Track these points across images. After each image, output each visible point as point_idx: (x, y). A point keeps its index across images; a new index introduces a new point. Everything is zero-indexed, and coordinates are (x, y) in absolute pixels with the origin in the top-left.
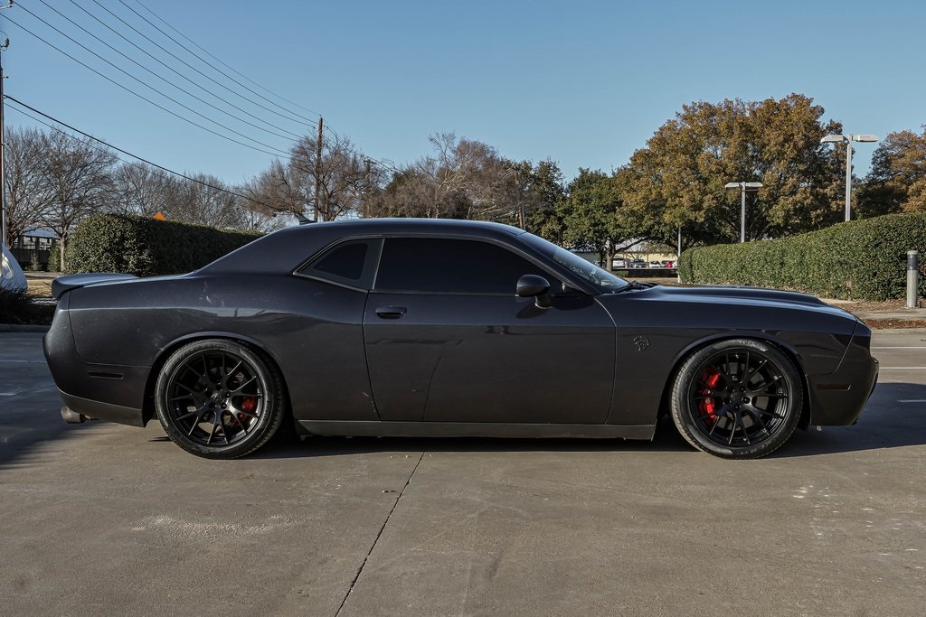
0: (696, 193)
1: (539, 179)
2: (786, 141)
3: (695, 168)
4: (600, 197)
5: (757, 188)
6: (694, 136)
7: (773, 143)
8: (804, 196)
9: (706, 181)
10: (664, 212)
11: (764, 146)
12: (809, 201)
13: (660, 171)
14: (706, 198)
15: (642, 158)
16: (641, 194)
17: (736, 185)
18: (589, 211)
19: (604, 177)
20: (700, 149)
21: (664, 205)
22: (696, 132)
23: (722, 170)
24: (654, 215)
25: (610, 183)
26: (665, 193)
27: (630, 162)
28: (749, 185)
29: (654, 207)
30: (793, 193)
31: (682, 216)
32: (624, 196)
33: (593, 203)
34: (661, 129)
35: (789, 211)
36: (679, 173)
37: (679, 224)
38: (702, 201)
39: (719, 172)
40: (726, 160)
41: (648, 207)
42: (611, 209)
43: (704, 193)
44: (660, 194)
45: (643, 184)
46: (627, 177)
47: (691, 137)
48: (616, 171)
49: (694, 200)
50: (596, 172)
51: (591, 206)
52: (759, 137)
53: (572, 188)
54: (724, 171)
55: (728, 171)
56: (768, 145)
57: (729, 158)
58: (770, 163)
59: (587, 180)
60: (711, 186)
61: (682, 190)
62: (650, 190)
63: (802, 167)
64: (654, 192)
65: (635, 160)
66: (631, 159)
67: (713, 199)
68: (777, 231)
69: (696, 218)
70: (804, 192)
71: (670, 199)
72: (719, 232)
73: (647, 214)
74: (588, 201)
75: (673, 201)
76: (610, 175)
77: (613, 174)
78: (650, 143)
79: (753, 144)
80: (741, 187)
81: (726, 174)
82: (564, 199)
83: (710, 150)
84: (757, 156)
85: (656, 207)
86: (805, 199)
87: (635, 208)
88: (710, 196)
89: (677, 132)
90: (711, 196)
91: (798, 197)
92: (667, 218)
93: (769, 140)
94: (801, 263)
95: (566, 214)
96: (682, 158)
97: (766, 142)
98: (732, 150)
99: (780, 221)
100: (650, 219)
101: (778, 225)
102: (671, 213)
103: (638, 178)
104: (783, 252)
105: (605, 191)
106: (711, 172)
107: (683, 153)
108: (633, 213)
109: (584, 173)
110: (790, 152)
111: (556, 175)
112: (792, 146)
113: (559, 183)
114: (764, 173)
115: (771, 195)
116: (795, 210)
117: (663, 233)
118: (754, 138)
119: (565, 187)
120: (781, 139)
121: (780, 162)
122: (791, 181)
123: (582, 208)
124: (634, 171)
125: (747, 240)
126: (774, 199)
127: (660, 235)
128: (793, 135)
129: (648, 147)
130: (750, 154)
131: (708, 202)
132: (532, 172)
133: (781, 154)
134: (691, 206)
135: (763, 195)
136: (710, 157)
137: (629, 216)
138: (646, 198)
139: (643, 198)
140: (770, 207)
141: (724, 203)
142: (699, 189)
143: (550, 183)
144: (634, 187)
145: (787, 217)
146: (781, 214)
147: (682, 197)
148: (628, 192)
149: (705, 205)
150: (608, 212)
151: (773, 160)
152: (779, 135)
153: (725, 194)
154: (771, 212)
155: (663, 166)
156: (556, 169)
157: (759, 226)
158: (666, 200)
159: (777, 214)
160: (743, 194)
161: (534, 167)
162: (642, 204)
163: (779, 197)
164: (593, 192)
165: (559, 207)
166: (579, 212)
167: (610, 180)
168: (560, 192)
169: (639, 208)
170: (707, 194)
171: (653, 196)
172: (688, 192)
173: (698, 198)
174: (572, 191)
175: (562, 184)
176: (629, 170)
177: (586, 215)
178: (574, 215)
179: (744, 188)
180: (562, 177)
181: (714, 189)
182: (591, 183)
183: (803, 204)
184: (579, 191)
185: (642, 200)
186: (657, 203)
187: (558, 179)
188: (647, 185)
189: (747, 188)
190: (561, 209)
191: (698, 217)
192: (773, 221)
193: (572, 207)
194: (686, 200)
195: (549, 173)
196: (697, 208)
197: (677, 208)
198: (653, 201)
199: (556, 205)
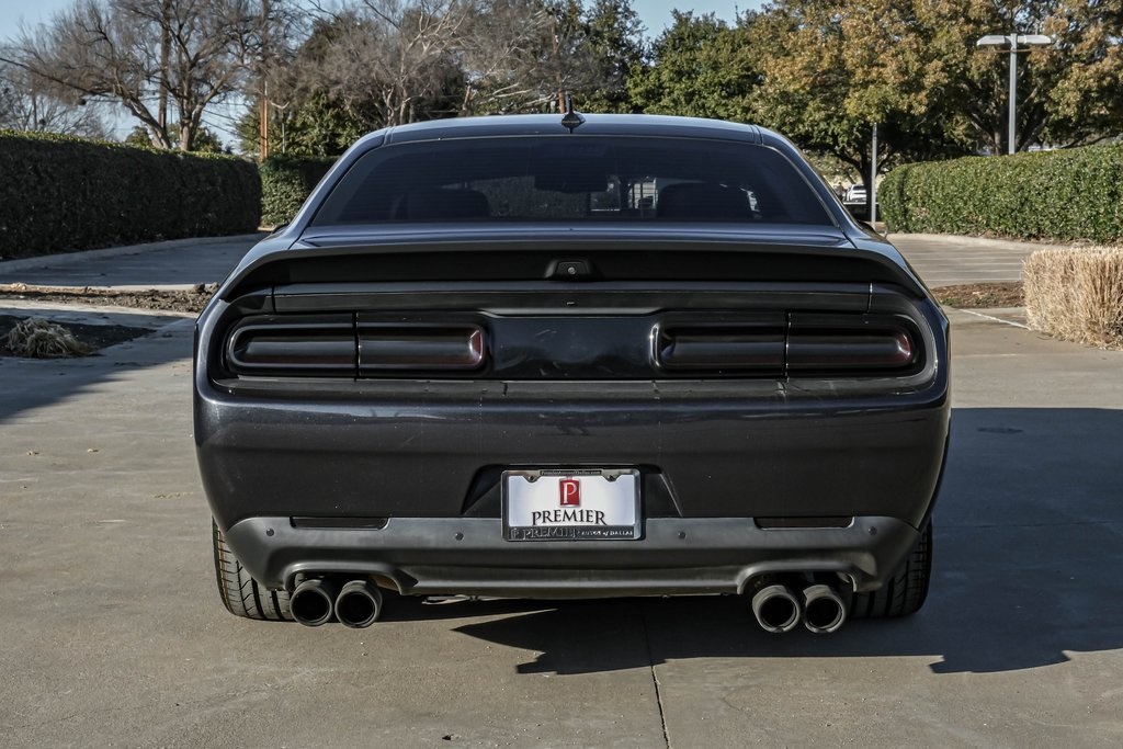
0: (911, 57)
1: (598, 34)
3: (907, 8)
4: (715, 67)
9: (927, 35)
10: (845, 95)
13: (838, 16)
14: (930, 67)
16: (802, 60)
17: (999, 39)
18: (693, 93)
19: (722, 27)
21: (846, 84)
23: (960, 11)
24: (827, 101)
25: (738, 40)
26: (849, 60)
29: (825, 86)
30: (1097, 57)
31: (883, 103)
32: (768, 64)
33: (701, 78)
35: (1089, 91)
36: (876, 19)
37: (875, 118)
38: (921, 73)
39: (954, 16)
41: (813, 86)
42: (735, 90)
43: (925, 58)
44: (839, 62)
45: (806, 41)
46: (772, 27)
48: (744, 17)
49: (905, 72)
50: (706, 18)
51: (698, 84)
53: (660, 50)
54: (963, 14)
55: (973, 14)
59: (688, 35)
60: (939, 43)
61: (884, 51)
62: (819, 52)
64: (827, 56)
67: (943, 70)
68: (1065, 131)
69: (910, 107)
70: (1118, 54)
71: (859, 70)
72: (943, 133)
73: (814, 98)
74: (691, 74)
75: (865, 73)
76: (732, 25)
77: (739, 22)
80: (1007, 46)
81: (968, 21)
82: (645, 71)
85: (831, 85)
87: (791, 88)
88: (938, 64)
90: (940, 64)
91: (1107, 64)
92: (851, 106)
95: (648, 99)
99: (1071, 111)
100: (818, 109)
101: (1067, 119)
102: (861, 98)
103: (794, 28)
105: (724, 54)
106: (939, 15)
108: (785, 97)
109: (682, 20)
111: (629, 25)
113: (634, 39)
115: (1053, 59)
116: (1101, 89)
117: (835, 137)
119: (647, 47)
122: (1093, 33)
123: (679, 89)
124: (785, 15)
125: (1017, 150)
126: (1058, 67)
127: (829, 140)
131: (934, 75)
132: (583, 19)
134: (902, 84)
135: (1040, 61)
137: (778, 103)
138: (810, 67)
139: (805, 68)
141: (963, 76)
142: (917, 51)
143: (616, 43)
144: (788, 46)
146: (1074, 97)
147: (884, 66)
148: (776, 56)
149: (928, 81)
150: (730, 96)
154: (1053, 94)
155: (843, 5)
156: (628, 13)
157: (1033, 124)
158: (853, 73)
159: (1066, 98)
160: (1013, 58)
161: (586, 8)
162: (804, 80)
163: (1070, 64)
164: (701, 56)
165: (636, 85)
166: (675, 96)
167: (733, 33)
168: (636, 57)
169: (797, 87)
170: (930, 61)
171: (825, 64)
172: (896, 55)
173: (914, 67)
174: (660, 56)
175: (640, 42)
176: (777, 13)
177: (688, 102)
178: (665, 101)
179: (1014, 46)
180: (640, 27)
181: (944, 49)
182: (696, 40)
183: (1116, 79)
184: (675, 56)
185: (804, 73)
186: (833, 78)
187: (632, 33)
188: (811, 43)
189: (1020, 46)
190: (639, 89)
191: (915, 104)
192: (1057, 112)
193: (660, 86)
194: (890, 71)
195: (616, 20)
196: (911, 85)
197: (871, 86)
198: (824, 73)
199: (629, 84)
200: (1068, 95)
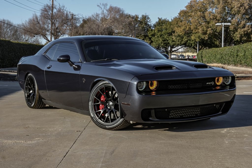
0: (205, 27)
1: (142, 22)
2: (241, 6)
3: (204, 17)
4: (166, 29)
5: (229, 25)
6: (204, 4)
7: (236, 7)
8: (248, 28)
9: (208, 23)
10: (192, 35)
11: (232, 8)
12: (250, 31)
13: (190, 19)
14: (208, 29)
15: (183, 13)
16: (183, 28)
17: (220, 24)
18: (162, 35)
19: (168, 21)
20: (206, 9)
21: (192, 33)
22: (205, 2)
23: (215, 18)
24: (188, 37)
25: (170, 24)
26: (192, 28)
27: (178, 15)
28: (226, 24)
29: (188, 34)
30: (244, 27)
31: (199, 37)
32: (176, 29)
33: (163, 32)
34: (191, 2)
35: (242, 34)
36: (198, 20)
37: (198, 40)
38: (207, 31)
39: (214, 19)
40: (217, 14)
41: (185, 33)
42: (170, 34)
43: (208, 28)
44: (190, 28)
45: (183, 24)
46: (177, 21)
47: (203, 5)
48: (173, 19)
49: (204, 31)
50: (165, 19)
51: (163, 33)
52: (230, 5)
53: (155, 26)
54: (216, 18)
55: (217, 18)
56: (234, 8)
57: (218, 13)
58: (234, 15)
59: (161, 22)
60: (211, 25)
61: (199, 26)
62: (186, 26)
63: (247, 17)
64: (188, 27)
65: (180, 14)
66: (179, 14)
67: (211, 30)
68: (238, 43)
69: (204, 38)
70: (248, 27)
71: (194, 30)
72: (214, 43)
73: (185, 36)
74: (161, 31)
75: (195, 31)
76: (170, 20)
77: (172, 20)
78: (186, 7)
79: (228, 8)
81: (216, 20)
82: (152, 30)
83: (211, 10)
84: (229, 12)
85: (188, 33)
86: (248, 30)
87: (180, 34)
88: (210, 29)
89: (197, 3)
91: (246, 29)
92: (193, 38)
93: (234, 6)
94: (244, 55)
95: (152, 36)
96: (199, 13)
97: (233, 6)
98: (219, 10)
99: (238, 39)
100: (186, 38)
101: (238, 40)
102: (194, 36)
103: (181, 21)
104: (238, 51)
105: (168, 27)
106: (210, 19)
107: (200, 11)
109: (160, 19)
110: (243, 11)
111: (148, 20)
112: (243, 8)
113: (150, 23)
114: (232, 19)
115: (235, 28)
116: (244, 34)
117: (191, 44)
118: (228, 5)
119: (152, 25)
120: (239, 5)
121: (238, 15)
122: (243, 22)
124: (180, 19)
125: (224, 46)
126: (236, 30)
127: (190, 45)
128: (244, 4)
129: (185, 9)
130: (227, 11)
131: (209, 31)
132: (139, 19)
133: (239, 12)
134: (203, 33)
135: (232, 28)
136: (210, 13)
137: (178, 37)
138: (184, 30)
139: (183, 30)
140: (234, 33)
141: (216, 31)
142: (206, 26)
143: (146, 24)
144: (180, 25)
145: (241, 37)
146: (239, 36)
147: (199, 29)
148: (177, 27)
149: (208, 32)
150: (169, 36)
151: (236, 14)
152: (238, 4)
153: (216, 28)
154: (235, 35)
155: (191, 17)
156: (148, 18)
157: (229, 41)
158: (192, 30)
159: (237, 36)
160: (223, 28)
161: (140, 17)
162: (183, 32)
163: (238, 29)
164: (163, 27)
165: (150, 33)
166: (158, 35)
167: (170, 22)
168: (150, 27)
169: (181, 34)
170: (209, 28)
171: (187, 29)
172: (201, 27)
173: (205, 29)
174: (155, 27)
175: (151, 24)
176: (178, 18)
177: (161, 37)
178: (156, 36)
179: (223, 25)
180: (151, 21)
181: (211, 26)
182: (163, 24)
183: (248, 32)
184: (158, 27)
185: (183, 31)
186: (189, 32)
187: (149, 22)
188: (185, 24)
189: (224, 25)
190: (151, 34)
191: (205, 37)
192: (235, 39)
193: (155, 33)
194: (200, 31)
195: (146, 19)
196: (205, 33)
197: (197, 34)
198: (187, 31)
199: (148, 33)
200: (238, 35)
